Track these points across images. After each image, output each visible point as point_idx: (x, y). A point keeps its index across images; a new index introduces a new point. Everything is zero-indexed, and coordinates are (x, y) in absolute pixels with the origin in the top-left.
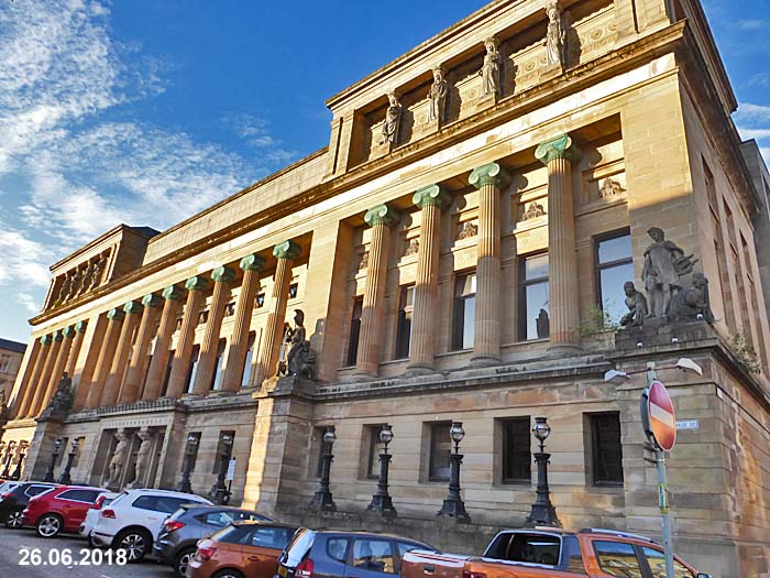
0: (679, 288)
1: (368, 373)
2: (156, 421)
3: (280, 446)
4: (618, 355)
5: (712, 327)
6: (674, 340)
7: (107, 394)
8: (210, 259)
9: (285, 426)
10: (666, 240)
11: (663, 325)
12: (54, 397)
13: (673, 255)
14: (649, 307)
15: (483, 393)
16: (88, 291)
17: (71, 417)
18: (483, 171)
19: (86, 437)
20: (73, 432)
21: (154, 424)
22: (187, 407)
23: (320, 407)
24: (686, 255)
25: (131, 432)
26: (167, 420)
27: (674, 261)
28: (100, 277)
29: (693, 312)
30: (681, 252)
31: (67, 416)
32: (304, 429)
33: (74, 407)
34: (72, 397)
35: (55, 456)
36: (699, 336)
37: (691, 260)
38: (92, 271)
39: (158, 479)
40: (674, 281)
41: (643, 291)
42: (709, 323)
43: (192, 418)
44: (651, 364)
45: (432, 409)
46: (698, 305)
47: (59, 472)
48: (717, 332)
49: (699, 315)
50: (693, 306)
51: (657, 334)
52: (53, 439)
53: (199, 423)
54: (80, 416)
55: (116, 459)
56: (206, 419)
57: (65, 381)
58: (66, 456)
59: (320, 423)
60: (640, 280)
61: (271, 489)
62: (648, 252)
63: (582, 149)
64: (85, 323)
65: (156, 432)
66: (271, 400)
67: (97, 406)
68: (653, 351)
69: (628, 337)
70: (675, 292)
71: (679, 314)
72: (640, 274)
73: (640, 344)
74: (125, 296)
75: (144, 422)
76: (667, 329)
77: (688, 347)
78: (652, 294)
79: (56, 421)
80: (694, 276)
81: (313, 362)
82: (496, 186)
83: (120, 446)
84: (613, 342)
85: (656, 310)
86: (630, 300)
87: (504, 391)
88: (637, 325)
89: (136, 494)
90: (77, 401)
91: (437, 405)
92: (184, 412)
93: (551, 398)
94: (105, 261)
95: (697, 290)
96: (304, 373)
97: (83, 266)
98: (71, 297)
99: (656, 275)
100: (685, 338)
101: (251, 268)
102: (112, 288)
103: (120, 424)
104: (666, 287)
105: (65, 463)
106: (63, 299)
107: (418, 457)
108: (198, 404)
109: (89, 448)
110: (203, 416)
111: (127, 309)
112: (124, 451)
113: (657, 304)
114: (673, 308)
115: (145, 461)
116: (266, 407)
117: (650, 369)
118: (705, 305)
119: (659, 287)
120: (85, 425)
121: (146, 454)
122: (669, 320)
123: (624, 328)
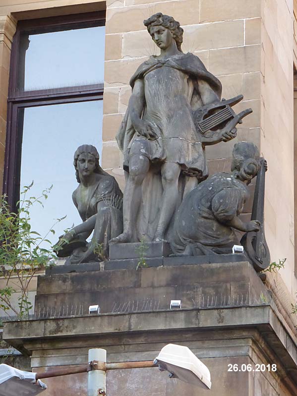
0: (201, 177)
4: (40, 330)
5: (264, 279)
6: (174, 302)
10: (185, 49)
11: (153, 264)
13: (197, 92)
14: (127, 215)
24: (227, 94)
27: (197, 106)
29: (225, 236)
30: (215, 86)
36: (233, 298)
37: (237, 109)
40: (192, 156)
41: (118, 173)
42: (258, 269)
44: (98, 355)
46: (238, 222)
48: (272, 293)
49: (237, 247)
50: (226, 223)
51: (138, 285)
60: (115, 143)
62: (141, 76)
68: (124, 328)
69: (68, 286)
70: (191, 184)
71: (194, 239)
72: (117, 131)
73: (94, 308)
76: (162, 275)
77: (203, 324)
78: (138, 183)
80: (237, 149)
84: (32, 296)
85: (143, 225)
86: (86, 193)
88: (93, 257)
95: (240, 186)
99: (153, 137)
100: (200, 301)
104: (171, 170)
113: (146, 211)
114: (181, 223)
117: (93, 367)
118: (253, 224)
119: (156, 166)
122: (169, 251)
123: (62, 262)
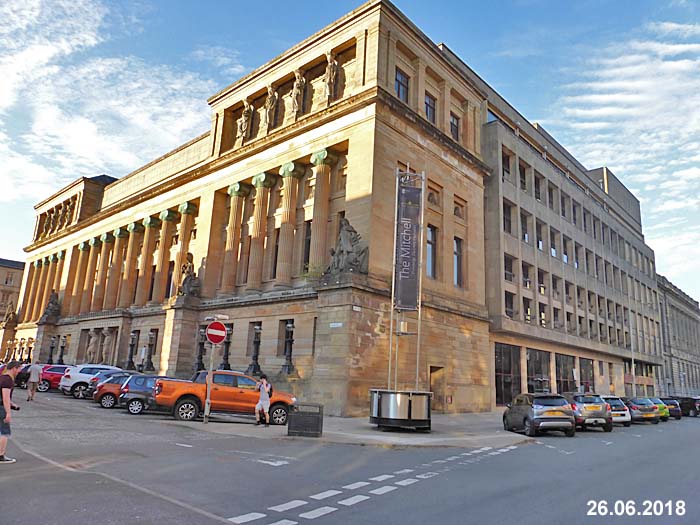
1: (226, 293)
2: (113, 323)
3: (177, 338)
7: (83, 305)
8: (141, 211)
9: (180, 326)
12: (47, 308)
14: (336, 263)
15: (275, 306)
16: (64, 228)
17: (61, 321)
18: (286, 166)
19: (71, 334)
20: (63, 331)
21: (111, 326)
22: (130, 314)
23: (202, 313)
25: (98, 331)
26: (119, 323)
28: (72, 216)
30: (355, 232)
31: (57, 320)
32: (193, 327)
33: (62, 314)
34: (60, 307)
35: (52, 348)
37: (358, 237)
38: (65, 211)
39: (116, 360)
40: (350, 249)
43: (134, 320)
45: (253, 315)
47: (56, 358)
49: (351, 269)
50: (351, 264)
52: (50, 336)
53: (139, 324)
54: (67, 320)
55: (91, 348)
56: (142, 322)
57: (54, 295)
58: (60, 348)
59: (203, 324)
61: (173, 363)
63: (338, 156)
64: (64, 252)
65: (113, 330)
66: (173, 310)
67: (76, 314)
71: (346, 267)
73: (325, 284)
74: (89, 233)
75: (106, 324)
77: (342, 286)
78: (338, 256)
79: (50, 324)
81: (199, 286)
82: (294, 176)
83: (92, 340)
85: (340, 265)
87: (285, 305)
89: (81, 367)
90: (64, 310)
91: (256, 313)
92: (129, 317)
93: (303, 310)
94: (74, 204)
96: (192, 293)
97: (59, 207)
98: (52, 232)
99: (341, 246)
101: (166, 219)
102: (79, 227)
103: (92, 326)
104: (345, 252)
105: (59, 352)
106: (47, 232)
107: (246, 342)
108: (138, 311)
109: (74, 341)
110: (140, 320)
111: (92, 243)
112: (96, 343)
113: (341, 261)
115: (108, 349)
116: (171, 314)
119: (342, 252)
120: (70, 326)
121: (109, 345)
